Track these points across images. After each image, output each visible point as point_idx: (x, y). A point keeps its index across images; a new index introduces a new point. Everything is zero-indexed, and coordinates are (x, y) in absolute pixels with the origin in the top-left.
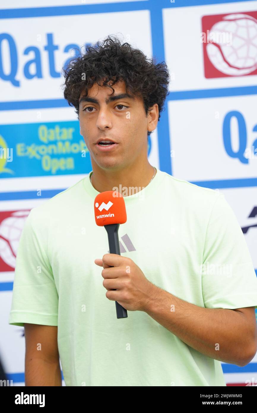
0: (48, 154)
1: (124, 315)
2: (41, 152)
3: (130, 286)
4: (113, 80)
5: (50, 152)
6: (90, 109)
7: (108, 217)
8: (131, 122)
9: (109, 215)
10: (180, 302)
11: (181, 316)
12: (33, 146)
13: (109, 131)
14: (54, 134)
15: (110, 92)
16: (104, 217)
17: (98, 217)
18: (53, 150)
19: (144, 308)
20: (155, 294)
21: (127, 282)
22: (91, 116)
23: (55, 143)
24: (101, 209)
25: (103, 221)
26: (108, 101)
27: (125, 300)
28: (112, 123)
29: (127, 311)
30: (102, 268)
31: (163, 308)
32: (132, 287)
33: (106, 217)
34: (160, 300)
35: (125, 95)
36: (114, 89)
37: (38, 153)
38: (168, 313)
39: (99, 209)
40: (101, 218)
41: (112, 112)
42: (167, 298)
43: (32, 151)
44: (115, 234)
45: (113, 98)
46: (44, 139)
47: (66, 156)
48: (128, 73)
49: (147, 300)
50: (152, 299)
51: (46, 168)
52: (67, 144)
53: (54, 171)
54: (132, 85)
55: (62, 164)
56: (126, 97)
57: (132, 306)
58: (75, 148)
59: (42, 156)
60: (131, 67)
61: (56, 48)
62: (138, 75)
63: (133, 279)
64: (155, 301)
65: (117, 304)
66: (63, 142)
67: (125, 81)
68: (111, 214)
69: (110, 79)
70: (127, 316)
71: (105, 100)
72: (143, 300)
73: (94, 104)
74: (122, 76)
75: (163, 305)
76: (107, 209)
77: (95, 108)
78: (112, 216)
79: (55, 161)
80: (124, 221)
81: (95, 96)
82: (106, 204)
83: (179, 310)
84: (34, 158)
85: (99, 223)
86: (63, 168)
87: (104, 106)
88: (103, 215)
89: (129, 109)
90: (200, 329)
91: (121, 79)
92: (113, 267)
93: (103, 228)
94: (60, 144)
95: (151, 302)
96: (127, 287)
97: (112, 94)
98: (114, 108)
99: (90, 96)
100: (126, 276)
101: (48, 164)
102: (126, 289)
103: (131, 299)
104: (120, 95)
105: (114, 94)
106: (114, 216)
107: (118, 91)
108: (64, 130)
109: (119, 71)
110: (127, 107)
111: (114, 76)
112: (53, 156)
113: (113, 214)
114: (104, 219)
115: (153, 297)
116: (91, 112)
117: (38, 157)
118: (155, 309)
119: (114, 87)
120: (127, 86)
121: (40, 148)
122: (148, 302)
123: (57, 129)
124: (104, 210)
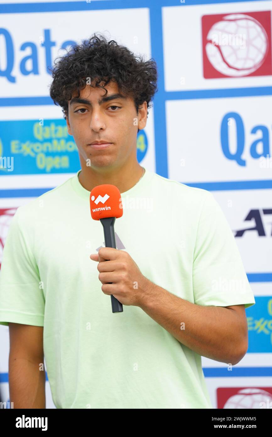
0: (42, 152)
1: (120, 310)
2: (36, 150)
3: (127, 279)
4: (105, 81)
5: (45, 149)
6: (83, 110)
7: (104, 209)
8: (124, 121)
9: (105, 208)
10: (175, 298)
11: (175, 312)
12: (28, 143)
13: (103, 132)
14: (49, 132)
15: (103, 93)
16: (100, 210)
17: (94, 211)
18: (48, 148)
19: (140, 303)
20: (151, 289)
21: (123, 274)
22: (83, 117)
23: (50, 140)
24: (97, 202)
25: (100, 214)
26: (101, 102)
27: (122, 294)
28: (105, 124)
29: (123, 305)
30: (98, 262)
31: (158, 303)
32: (128, 280)
33: (102, 210)
34: (155, 295)
35: (118, 96)
36: (107, 89)
37: (32, 150)
38: (163, 308)
39: (95, 202)
40: (97, 211)
41: (104, 113)
42: (162, 293)
43: (27, 149)
44: (111, 227)
45: (105, 99)
46: (39, 136)
47: (61, 154)
48: (120, 73)
49: (143, 295)
50: (148, 294)
51: (40, 166)
52: (63, 142)
53: (48, 169)
54: (124, 85)
55: (56, 162)
56: (119, 97)
57: (127, 300)
58: (71, 147)
59: (36, 153)
60: (123, 68)
61: (54, 44)
62: (130, 74)
63: (130, 272)
64: (150, 296)
65: (113, 298)
66: (59, 139)
67: (118, 81)
68: (107, 207)
69: (102, 80)
70: (122, 311)
71: (98, 101)
72: (139, 294)
73: (87, 105)
74: (114, 77)
75: (158, 300)
76: (103, 202)
77: (88, 110)
78: (108, 209)
79: (50, 159)
80: (119, 215)
81: (88, 97)
82: (103, 197)
83: (174, 306)
84: (29, 156)
85: (95, 216)
86: (57, 166)
87: (97, 108)
88: (100, 208)
89: (122, 109)
90: (195, 324)
91: (113, 79)
92: (109, 260)
93: (99, 222)
94: (55, 142)
95: (147, 296)
96: (124, 280)
97: (105, 94)
98: (107, 109)
99: (82, 97)
100: (123, 269)
101: (42, 162)
102: (123, 282)
103: (127, 293)
104: (113, 96)
105: (108, 95)
106: (110, 209)
107: (111, 92)
108: (60, 128)
109: (111, 71)
110: (120, 108)
111: (106, 76)
112: (48, 154)
113: (110, 207)
114: (101, 212)
115: (147, 292)
116: (83, 113)
117: (32, 154)
118: (150, 304)
119: (106, 87)
120: (119, 87)
121: (35, 146)
122: (144, 296)
123: (53, 127)
124: (100, 203)
